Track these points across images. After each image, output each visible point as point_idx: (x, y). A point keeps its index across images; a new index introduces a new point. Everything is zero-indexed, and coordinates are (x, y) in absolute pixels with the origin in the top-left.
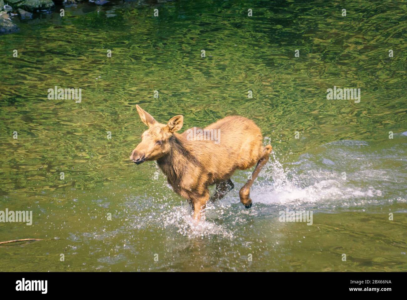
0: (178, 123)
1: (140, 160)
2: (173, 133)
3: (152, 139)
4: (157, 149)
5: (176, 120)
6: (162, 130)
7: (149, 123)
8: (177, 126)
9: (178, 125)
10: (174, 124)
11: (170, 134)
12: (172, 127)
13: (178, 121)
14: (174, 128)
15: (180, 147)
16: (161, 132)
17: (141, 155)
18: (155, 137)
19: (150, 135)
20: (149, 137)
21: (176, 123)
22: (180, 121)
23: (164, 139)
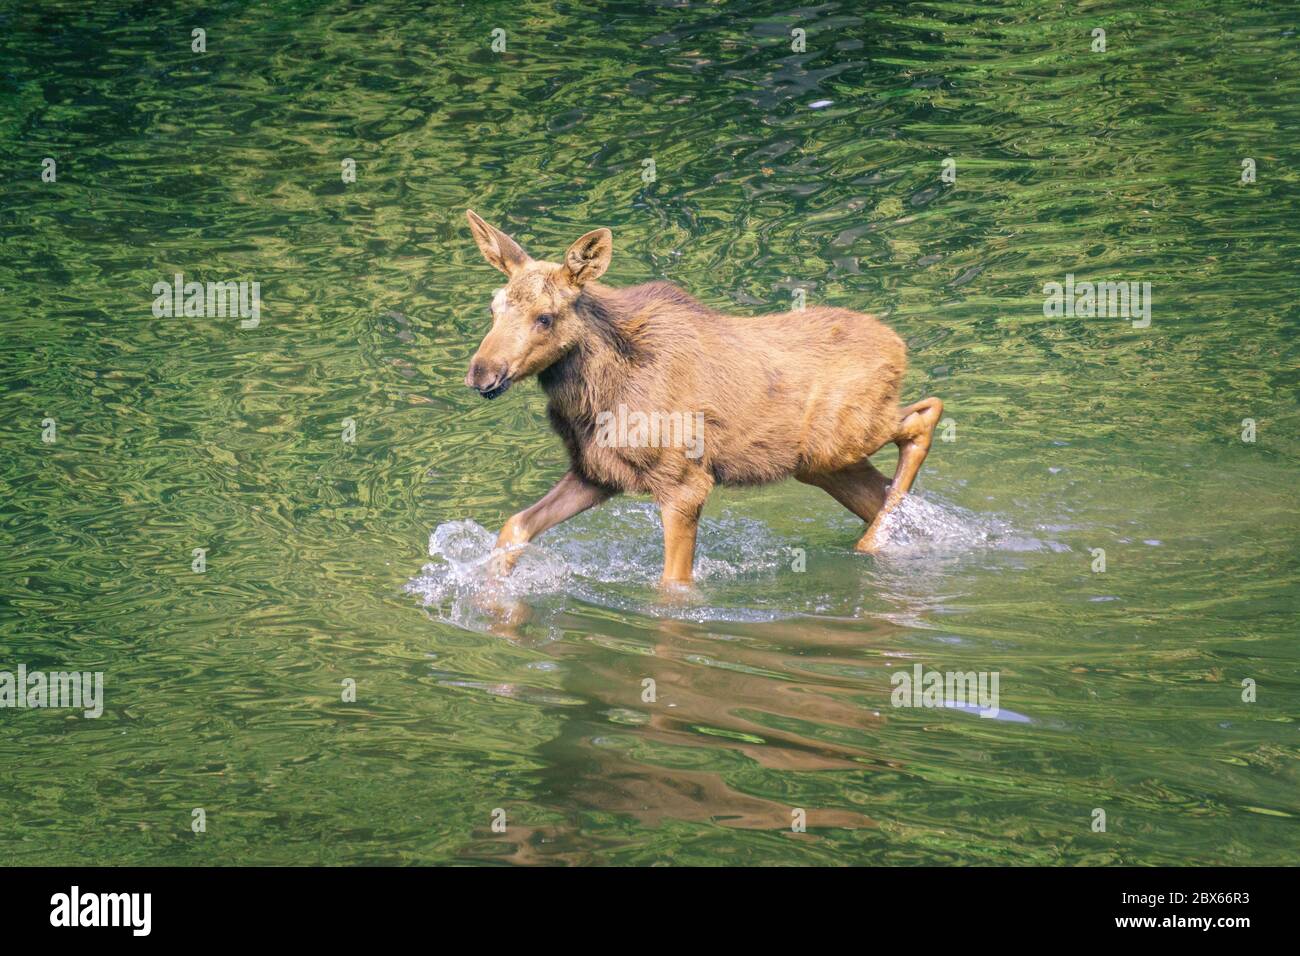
0: (596, 256)
1: (496, 385)
2: (581, 286)
3: (522, 315)
4: (540, 344)
5: (590, 246)
6: (550, 280)
7: (508, 263)
8: (592, 263)
9: (596, 261)
10: (585, 257)
11: (573, 292)
12: (579, 266)
13: (595, 249)
14: (586, 271)
15: (608, 327)
16: (545, 289)
17: (496, 369)
18: (528, 306)
19: (515, 302)
20: (512, 309)
21: (591, 253)
22: (601, 249)
23: (556, 310)
